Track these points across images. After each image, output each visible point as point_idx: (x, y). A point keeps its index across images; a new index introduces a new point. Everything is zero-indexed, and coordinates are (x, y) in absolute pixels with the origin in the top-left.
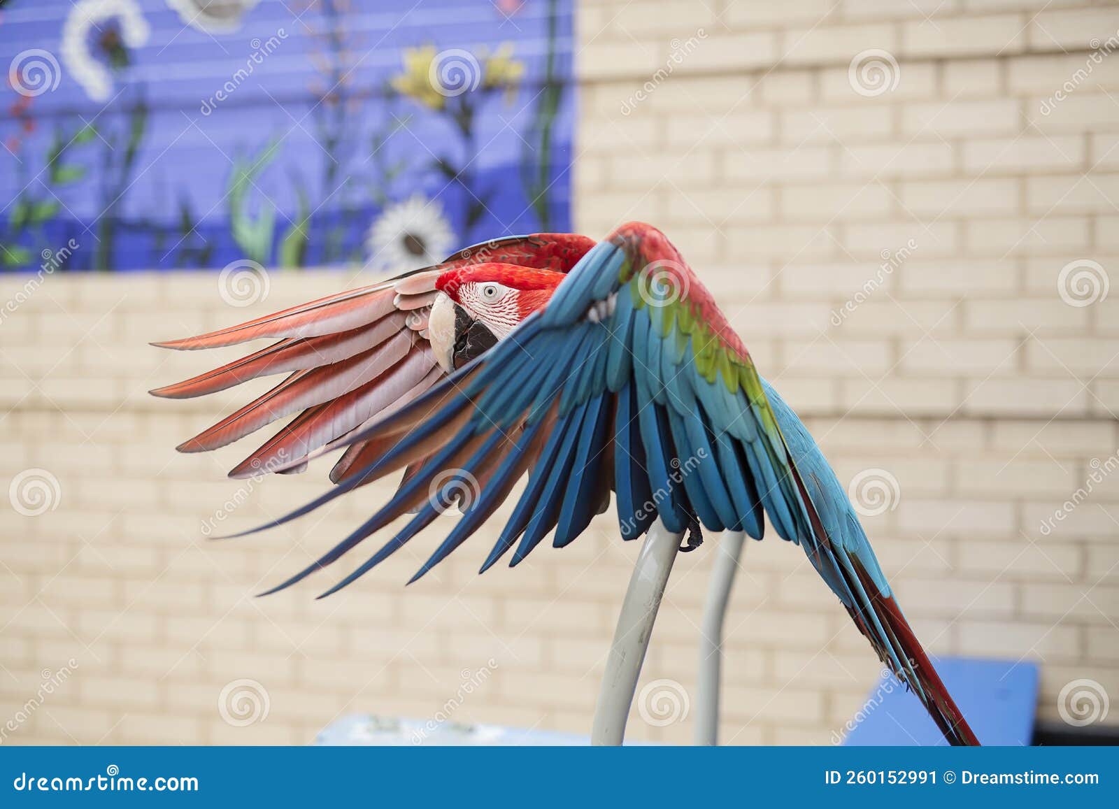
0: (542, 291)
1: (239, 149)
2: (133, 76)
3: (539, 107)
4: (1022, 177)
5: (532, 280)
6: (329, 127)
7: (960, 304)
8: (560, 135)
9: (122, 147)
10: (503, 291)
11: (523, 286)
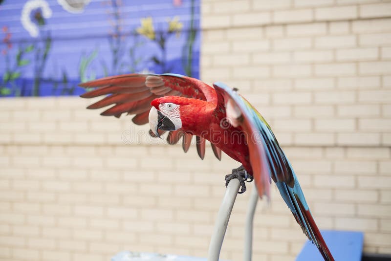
0: (188, 106)
1: (83, 53)
2: (46, 28)
3: (188, 39)
4: (357, 62)
5: (184, 102)
6: (115, 46)
7: (335, 107)
8: (195, 49)
9: (42, 53)
10: (174, 106)
11: (181, 104)
